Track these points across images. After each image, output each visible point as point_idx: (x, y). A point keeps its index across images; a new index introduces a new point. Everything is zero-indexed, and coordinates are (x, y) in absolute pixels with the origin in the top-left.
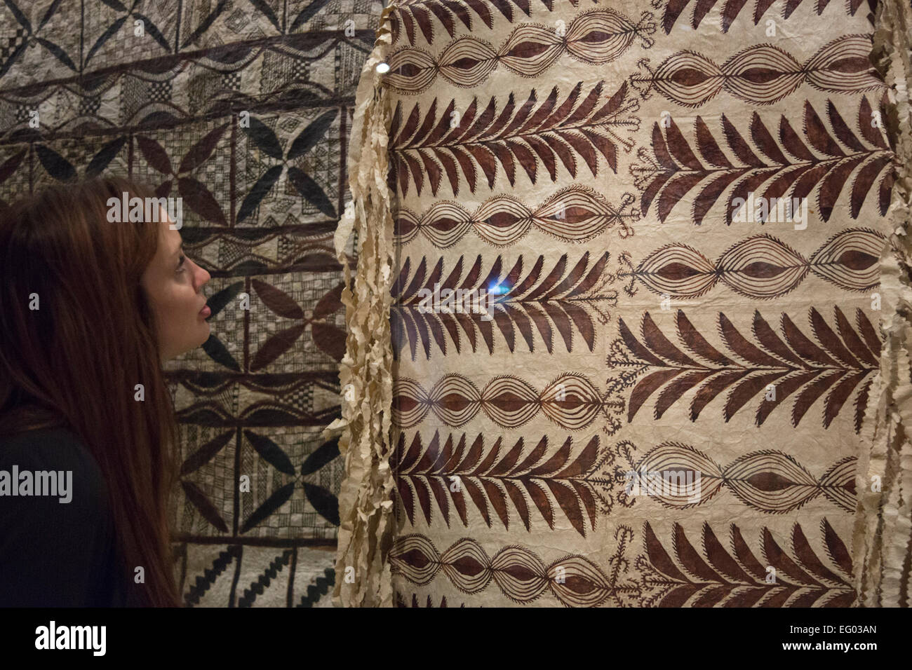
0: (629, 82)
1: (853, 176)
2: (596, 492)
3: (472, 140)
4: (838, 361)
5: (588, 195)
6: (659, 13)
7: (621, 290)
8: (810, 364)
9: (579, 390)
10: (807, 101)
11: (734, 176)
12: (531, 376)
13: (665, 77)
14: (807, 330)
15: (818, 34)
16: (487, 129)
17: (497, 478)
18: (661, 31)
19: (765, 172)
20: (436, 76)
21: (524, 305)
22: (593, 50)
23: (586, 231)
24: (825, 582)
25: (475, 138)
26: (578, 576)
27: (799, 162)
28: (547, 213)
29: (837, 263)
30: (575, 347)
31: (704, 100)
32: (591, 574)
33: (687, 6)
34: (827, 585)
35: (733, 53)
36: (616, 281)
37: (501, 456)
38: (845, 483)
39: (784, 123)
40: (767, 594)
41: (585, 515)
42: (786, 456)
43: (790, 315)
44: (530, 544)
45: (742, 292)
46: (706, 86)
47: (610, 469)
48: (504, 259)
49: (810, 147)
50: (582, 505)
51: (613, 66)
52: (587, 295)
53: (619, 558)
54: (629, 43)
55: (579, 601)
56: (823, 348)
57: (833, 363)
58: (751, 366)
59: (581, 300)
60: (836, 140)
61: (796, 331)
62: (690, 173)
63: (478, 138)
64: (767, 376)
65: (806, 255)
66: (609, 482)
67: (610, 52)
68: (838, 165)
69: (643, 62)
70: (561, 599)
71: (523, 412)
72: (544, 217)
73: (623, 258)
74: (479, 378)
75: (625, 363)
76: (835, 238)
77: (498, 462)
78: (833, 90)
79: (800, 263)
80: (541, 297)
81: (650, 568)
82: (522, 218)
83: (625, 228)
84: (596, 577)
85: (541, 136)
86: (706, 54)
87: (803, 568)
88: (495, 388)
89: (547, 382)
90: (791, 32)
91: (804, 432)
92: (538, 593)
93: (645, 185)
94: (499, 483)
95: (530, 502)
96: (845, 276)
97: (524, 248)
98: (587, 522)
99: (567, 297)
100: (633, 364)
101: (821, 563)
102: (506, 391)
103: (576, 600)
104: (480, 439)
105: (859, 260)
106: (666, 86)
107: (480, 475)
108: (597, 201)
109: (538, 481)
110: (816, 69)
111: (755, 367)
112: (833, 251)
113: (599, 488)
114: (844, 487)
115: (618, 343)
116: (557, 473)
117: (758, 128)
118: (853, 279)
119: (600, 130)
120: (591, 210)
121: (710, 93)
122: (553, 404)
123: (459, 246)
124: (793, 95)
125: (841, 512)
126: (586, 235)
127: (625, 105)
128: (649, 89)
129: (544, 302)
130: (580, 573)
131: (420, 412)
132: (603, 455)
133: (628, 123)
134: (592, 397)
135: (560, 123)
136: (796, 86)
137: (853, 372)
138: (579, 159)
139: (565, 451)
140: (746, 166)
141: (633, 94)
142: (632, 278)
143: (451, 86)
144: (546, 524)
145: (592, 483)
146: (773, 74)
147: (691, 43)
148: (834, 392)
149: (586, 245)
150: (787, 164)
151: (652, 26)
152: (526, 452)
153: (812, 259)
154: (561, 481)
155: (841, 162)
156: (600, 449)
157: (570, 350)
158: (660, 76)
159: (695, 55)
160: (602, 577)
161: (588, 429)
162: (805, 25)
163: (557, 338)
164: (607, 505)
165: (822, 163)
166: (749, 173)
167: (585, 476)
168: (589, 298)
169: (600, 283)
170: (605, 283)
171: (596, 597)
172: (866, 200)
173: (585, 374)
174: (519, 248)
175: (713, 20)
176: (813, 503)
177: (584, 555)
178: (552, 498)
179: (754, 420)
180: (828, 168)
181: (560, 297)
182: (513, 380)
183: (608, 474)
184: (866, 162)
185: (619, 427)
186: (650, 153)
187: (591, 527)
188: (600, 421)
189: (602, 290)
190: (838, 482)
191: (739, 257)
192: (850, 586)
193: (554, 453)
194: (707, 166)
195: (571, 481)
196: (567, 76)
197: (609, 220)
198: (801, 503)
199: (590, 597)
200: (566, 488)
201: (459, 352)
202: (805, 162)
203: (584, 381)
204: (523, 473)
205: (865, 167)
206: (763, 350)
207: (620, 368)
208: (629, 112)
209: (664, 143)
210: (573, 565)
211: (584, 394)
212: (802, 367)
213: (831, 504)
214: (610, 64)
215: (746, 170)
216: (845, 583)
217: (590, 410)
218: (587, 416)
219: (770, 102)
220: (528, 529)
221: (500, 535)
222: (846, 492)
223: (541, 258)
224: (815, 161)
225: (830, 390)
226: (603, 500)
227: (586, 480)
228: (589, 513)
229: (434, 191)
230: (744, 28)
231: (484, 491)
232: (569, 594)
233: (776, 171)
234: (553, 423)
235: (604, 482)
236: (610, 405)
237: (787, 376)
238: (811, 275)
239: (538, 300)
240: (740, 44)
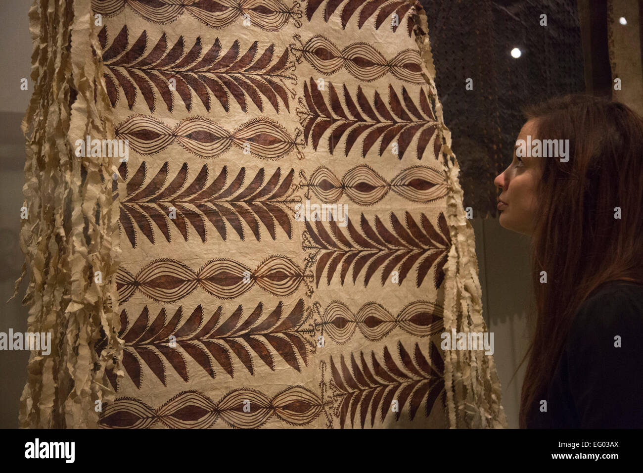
0: (289, 49)
1: (418, 135)
2: (306, 339)
3: (166, 68)
4: (407, 245)
5: (274, 125)
6: (304, 5)
7: (303, 196)
8: (391, 246)
9: (284, 267)
10: (390, 84)
11: (349, 125)
12: (244, 259)
13: (310, 51)
14: (389, 225)
15: (395, 44)
16: (178, 61)
17: (219, 338)
18: (305, 18)
19: (365, 125)
20: (124, 6)
21: (233, 205)
22: (262, 19)
23: (276, 152)
24: (400, 380)
25: (169, 67)
26: (298, 401)
27: (386, 121)
28: (244, 136)
29: (407, 186)
30: (277, 236)
31: (333, 72)
32: (308, 397)
33: (321, 5)
34: (401, 381)
35: (348, 44)
36: (300, 189)
37: (222, 321)
38: (410, 317)
39: (377, 95)
40: (375, 394)
41: (298, 356)
42: (379, 305)
43: (379, 216)
44: (255, 385)
45: (354, 201)
46: (334, 62)
47: (312, 322)
48: (210, 168)
49: (392, 114)
50: (296, 350)
51: (278, 35)
52: (283, 198)
53: (323, 383)
54: (286, 21)
55: (301, 418)
56: (397, 237)
57: (404, 246)
58: (361, 249)
59: (279, 202)
60: (407, 111)
61: (382, 226)
62: (325, 119)
63: (172, 68)
64: (369, 254)
65: (389, 180)
66: (313, 331)
67: (275, 24)
68: (408, 126)
69: (296, 37)
70: (285, 420)
71: (240, 286)
72: (242, 138)
73: (302, 173)
74: (193, 261)
75: (310, 248)
76: (406, 170)
77: (218, 326)
78: (406, 81)
79: (385, 184)
80: (246, 199)
81: (335, 387)
82: (222, 137)
83: (299, 153)
84: (311, 399)
85: (230, 76)
86: (333, 41)
87: (389, 373)
88: (211, 269)
89: (257, 263)
90: (380, 39)
91: (388, 289)
92: (264, 420)
93: (305, 123)
94: (221, 342)
95: (252, 353)
96: (413, 194)
97: (228, 161)
98: (301, 361)
99: (268, 199)
100: (314, 248)
101: (398, 368)
102: (222, 270)
103: (298, 418)
104: (199, 309)
105: (421, 184)
106: (311, 57)
107: (201, 338)
108: (282, 131)
109: (257, 337)
110: (396, 65)
111: (362, 249)
112: (404, 178)
113: (307, 336)
114: (409, 320)
115: (305, 234)
116: (272, 329)
117: (361, 96)
118: (418, 196)
119: (276, 80)
120: (279, 137)
121: (337, 67)
122: (265, 278)
123: (162, 154)
124: (382, 79)
125: (408, 335)
126: (276, 155)
127: (288, 65)
128: (301, 57)
129: (249, 203)
130: (300, 398)
131: (127, 293)
132: (307, 312)
133: (290, 78)
134: (295, 272)
135: (245, 69)
136: (384, 74)
137: (416, 251)
138: (264, 98)
139: (278, 312)
140: (355, 120)
141: (292, 58)
142: (307, 188)
143: (141, 19)
144: (267, 367)
145: (302, 333)
146: (370, 64)
147: (325, 31)
148: (404, 263)
149: (276, 162)
150: (379, 122)
151: (300, 12)
152: (245, 316)
153: (392, 182)
154: (276, 334)
155: (410, 125)
156: (305, 308)
157: (274, 238)
158: (307, 49)
159: (326, 40)
160: (316, 398)
161: (294, 294)
162: (387, 37)
163: (263, 229)
164: (314, 347)
165: (399, 124)
166: (356, 125)
167: (296, 329)
168: (284, 201)
169: (290, 191)
170: (294, 191)
171: (313, 413)
172: (426, 149)
173: (288, 256)
174: (223, 160)
175: (336, 18)
176: (394, 331)
177: (302, 384)
178: (270, 348)
179: (363, 283)
180: (402, 127)
181: (263, 199)
182: (228, 262)
183: (312, 325)
184: (425, 127)
185: (312, 292)
186: (304, 101)
187: (304, 364)
188: (303, 288)
189: (293, 196)
190: (406, 318)
191: (352, 178)
192: (412, 379)
193: (268, 315)
194: (335, 117)
195: (285, 333)
196: (245, 34)
197: (290, 146)
198: (387, 333)
199: (309, 414)
200: (281, 339)
201: (169, 241)
202: (389, 122)
203: (287, 261)
204: (243, 332)
205: (425, 130)
206: (366, 238)
207: (309, 251)
208: (291, 71)
209: (310, 96)
210: (292, 394)
211: (289, 270)
212: (386, 249)
213: (403, 332)
214: (276, 33)
215: (356, 122)
216: (410, 378)
217: (294, 281)
218: (293, 286)
219: (369, 81)
220: (252, 374)
221: (226, 383)
222: (411, 323)
223: (243, 169)
224: (395, 122)
225: (401, 262)
226: (311, 344)
227: (297, 331)
228: (301, 355)
229: (131, 106)
230: (353, 29)
231: (206, 350)
232: (293, 415)
233: (372, 125)
234: (267, 293)
235: (310, 331)
236: (307, 276)
237: (379, 254)
238: (391, 192)
239: (244, 201)
240: (350, 39)
